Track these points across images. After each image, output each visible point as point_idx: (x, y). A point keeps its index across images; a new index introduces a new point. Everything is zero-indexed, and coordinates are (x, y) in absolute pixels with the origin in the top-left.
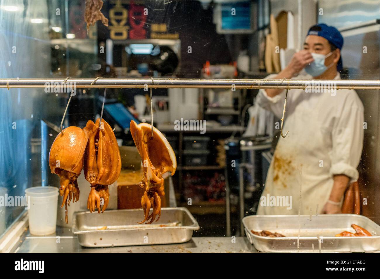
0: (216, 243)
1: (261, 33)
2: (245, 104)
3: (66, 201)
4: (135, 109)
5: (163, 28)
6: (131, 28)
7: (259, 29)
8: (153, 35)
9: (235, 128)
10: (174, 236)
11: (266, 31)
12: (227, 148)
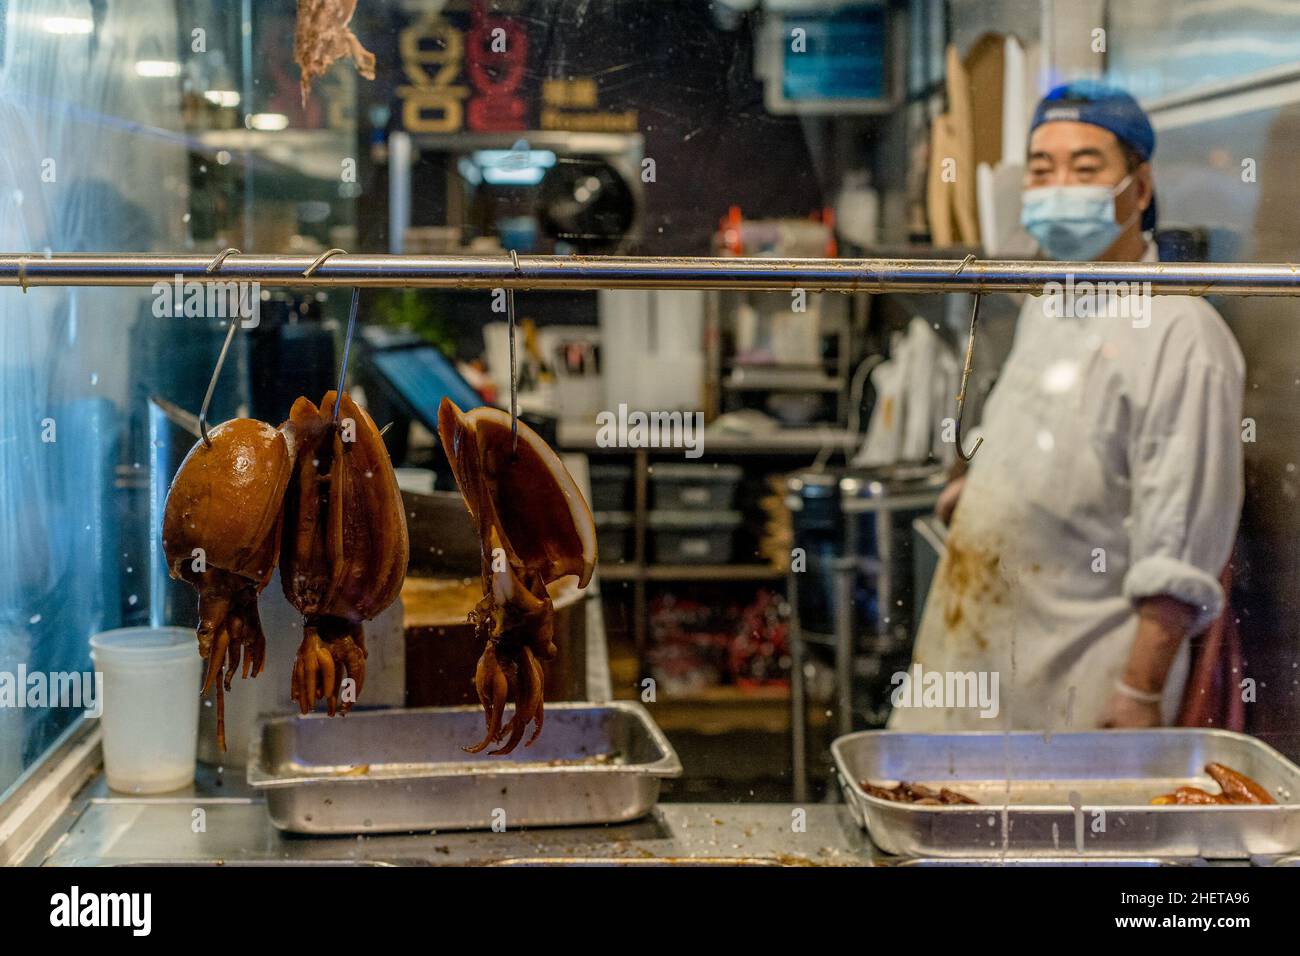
0: (740, 823)
1: (916, 112)
2: (864, 356)
3: (220, 672)
4: (485, 369)
5: (585, 92)
6: (476, 93)
7: (911, 98)
8: (549, 118)
9: (825, 438)
10: (595, 799)
11: (935, 105)
12: (794, 503)
